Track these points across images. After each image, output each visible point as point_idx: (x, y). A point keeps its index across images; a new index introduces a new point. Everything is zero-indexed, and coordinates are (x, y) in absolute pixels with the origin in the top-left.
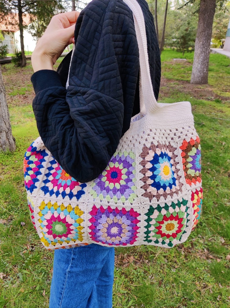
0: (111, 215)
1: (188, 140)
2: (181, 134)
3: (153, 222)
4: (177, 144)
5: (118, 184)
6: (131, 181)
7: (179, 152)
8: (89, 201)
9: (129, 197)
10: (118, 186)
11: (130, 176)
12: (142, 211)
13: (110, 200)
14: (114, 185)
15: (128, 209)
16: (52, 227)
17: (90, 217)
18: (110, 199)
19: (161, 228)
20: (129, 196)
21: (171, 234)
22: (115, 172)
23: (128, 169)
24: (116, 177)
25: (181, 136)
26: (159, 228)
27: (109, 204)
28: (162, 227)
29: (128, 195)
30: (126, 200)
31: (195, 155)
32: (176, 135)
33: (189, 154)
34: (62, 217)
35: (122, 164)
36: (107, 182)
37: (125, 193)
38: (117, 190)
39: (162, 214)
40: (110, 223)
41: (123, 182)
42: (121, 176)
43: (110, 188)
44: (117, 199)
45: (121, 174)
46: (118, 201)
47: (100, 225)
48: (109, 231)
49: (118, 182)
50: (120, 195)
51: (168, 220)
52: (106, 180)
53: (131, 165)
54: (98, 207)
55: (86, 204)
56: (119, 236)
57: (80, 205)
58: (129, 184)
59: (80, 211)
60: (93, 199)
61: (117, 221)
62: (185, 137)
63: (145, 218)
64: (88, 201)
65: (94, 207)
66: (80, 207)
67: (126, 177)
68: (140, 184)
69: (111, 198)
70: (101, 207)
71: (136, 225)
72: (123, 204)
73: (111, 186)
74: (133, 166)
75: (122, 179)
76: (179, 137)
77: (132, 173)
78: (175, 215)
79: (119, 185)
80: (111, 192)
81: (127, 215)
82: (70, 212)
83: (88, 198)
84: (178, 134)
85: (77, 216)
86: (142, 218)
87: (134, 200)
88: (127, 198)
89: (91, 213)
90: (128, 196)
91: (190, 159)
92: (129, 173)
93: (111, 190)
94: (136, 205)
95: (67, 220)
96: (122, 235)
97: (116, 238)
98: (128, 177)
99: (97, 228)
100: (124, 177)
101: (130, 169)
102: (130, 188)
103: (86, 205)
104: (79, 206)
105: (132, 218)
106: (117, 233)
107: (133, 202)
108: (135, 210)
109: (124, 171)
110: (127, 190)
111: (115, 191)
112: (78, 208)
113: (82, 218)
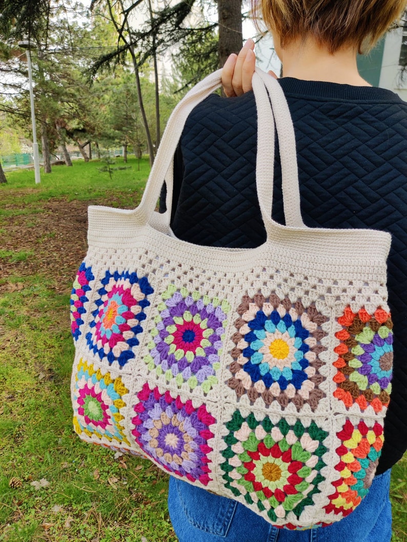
0: (169, 407)
1: (355, 309)
2: (344, 293)
3: (237, 448)
4: (331, 310)
5: (192, 353)
6: (216, 352)
7: (332, 327)
8: (140, 372)
9: (205, 382)
10: (190, 356)
11: (215, 344)
12: (222, 414)
13: (172, 380)
14: (185, 354)
15: (196, 404)
16: (84, 403)
17: (136, 401)
18: (171, 377)
19: (253, 469)
20: (206, 378)
21: (273, 491)
22: (191, 331)
23: (215, 330)
24: (192, 341)
25: (342, 298)
26: (250, 466)
27: (168, 387)
28: (254, 466)
29: (204, 376)
30: (197, 385)
31: (369, 343)
32: (331, 293)
33: (358, 338)
34: (97, 391)
35: (207, 319)
36: (174, 346)
37: (200, 371)
38: (185, 364)
39: (257, 436)
40: (165, 423)
41: (200, 352)
42: (199, 341)
43: (176, 358)
44: (182, 380)
45: (201, 338)
46: (183, 385)
47: (149, 420)
48: (161, 437)
49: (193, 349)
50: (190, 372)
51: (268, 455)
52: (173, 343)
53: (221, 325)
54: (152, 387)
55: (135, 377)
56: (177, 454)
57: (124, 377)
58: (211, 358)
59: (122, 388)
60: (147, 372)
61: (177, 424)
62: (349, 301)
63: (223, 431)
64: (138, 373)
65: (146, 386)
66: (123, 380)
67: (209, 344)
68: (226, 360)
69: (174, 377)
70: (156, 389)
71: (206, 443)
72: (191, 391)
73: (179, 354)
74: (223, 326)
75: (201, 347)
76: (338, 298)
77: (220, 339)
78: (283, 449)
79: (193, 356)
80: (175, 366)
81: (193, 417)
82: (108, 385)
83: (140, 368)
84: (336, 292)
85: (117, 394)
86: (219, 430)
87: (211, 388)
88: (200, 381)
89: (140, 395)
90: (203, 378)
91: (358, 351)
92: (215, 338)
93: (176, 362)
94: (212, 397)
95: (103, 398)
96: (183, 454)
97: (172, 455)
98: (213, 344)
99: (144, 426)
100: (205, 343)
101: (219, 331)
102: (211, 365)
103: (133, 379)
104: (122, 378)
105: (201, 425)
106: (176, 447)
107: (209, 392)
108: (208, 409)
109: (207, 333)
110: (204, 367)
111: (183, 364)
112: (121, 382)
113: (124, 401)
